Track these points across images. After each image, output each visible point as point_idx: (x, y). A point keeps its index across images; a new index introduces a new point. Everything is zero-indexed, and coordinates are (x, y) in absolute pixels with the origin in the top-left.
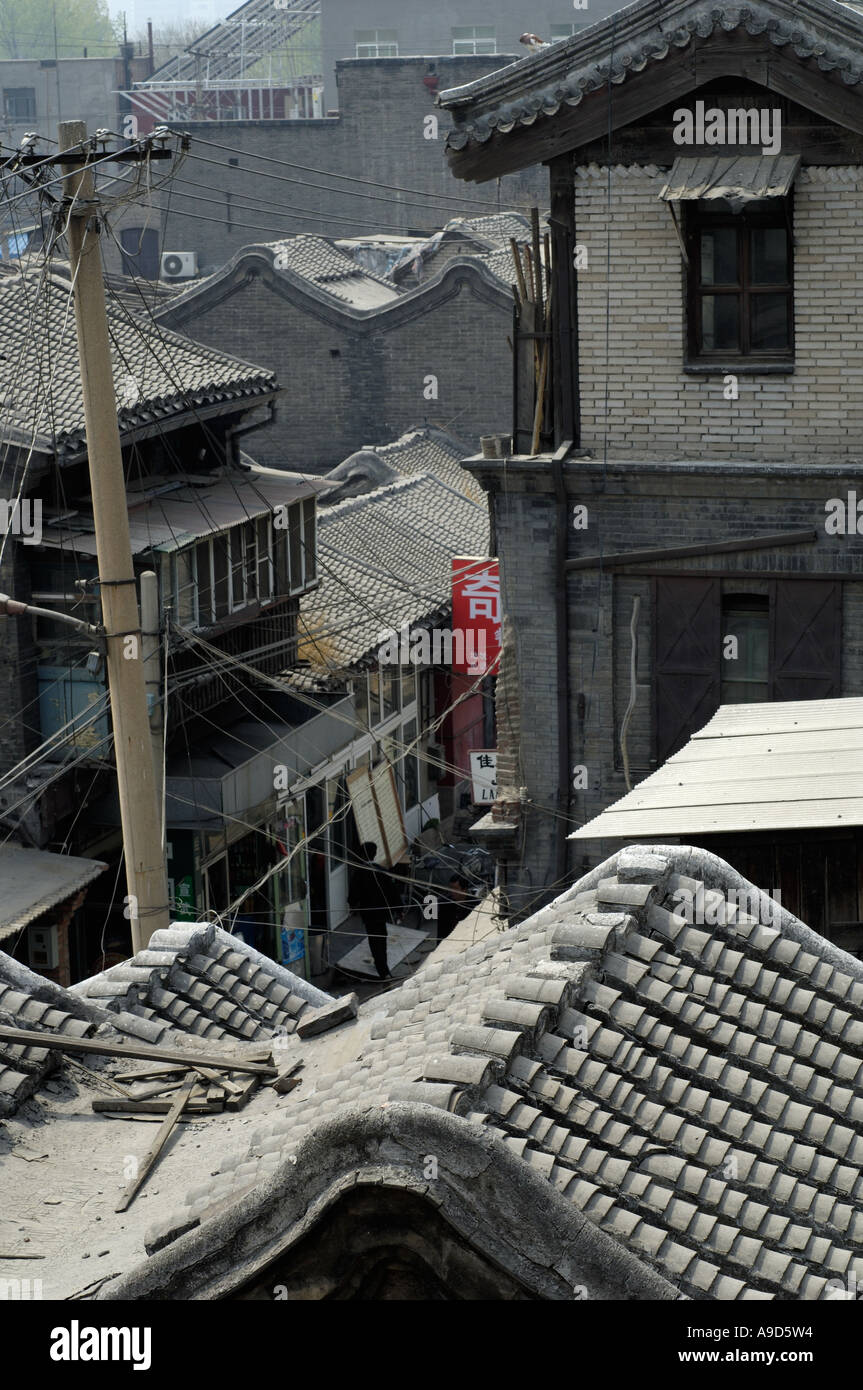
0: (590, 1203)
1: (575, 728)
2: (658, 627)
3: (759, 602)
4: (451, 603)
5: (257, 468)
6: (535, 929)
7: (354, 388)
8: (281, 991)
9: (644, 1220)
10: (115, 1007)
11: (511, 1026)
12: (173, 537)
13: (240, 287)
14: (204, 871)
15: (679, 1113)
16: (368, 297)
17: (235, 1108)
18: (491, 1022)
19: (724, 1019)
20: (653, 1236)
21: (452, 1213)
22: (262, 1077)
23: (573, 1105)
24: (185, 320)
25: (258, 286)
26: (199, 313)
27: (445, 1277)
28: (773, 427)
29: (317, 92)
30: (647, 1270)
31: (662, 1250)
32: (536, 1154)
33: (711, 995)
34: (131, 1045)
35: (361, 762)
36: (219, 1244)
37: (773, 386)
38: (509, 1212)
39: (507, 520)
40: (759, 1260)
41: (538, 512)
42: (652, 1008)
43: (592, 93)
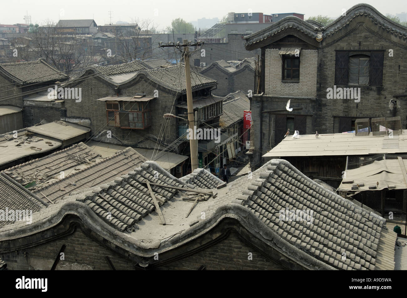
0: (266, 221)
1: (263, 138)
2: (276, 122)
3: (293, 118)
4: (243, 118)
5: (214, 96)
6: (257, 172)
7: (229, 84)
8: (215, 180)
9: (275, 225)
10: (187, 182)
11: (253, 190)
12: (200, 106)
13: (212, 68)
14: (204, 158)
15: (281, 205)
16: (232, 70)
17: (206, 200)
18: (249, 189)
19: (288, 189)
20: (276, 227)
21: (242, 223)
22: (210, 196)
23: (263, 204)
24: (204, 73)
25: (215, 68)
26: (206, 72)
27: (240, 233)
28: (296, 91)
29: (225, 39)
30: (275, 233)
31: (278, 230)
32: (257, 213)
33: (286, 185)
34: (189, 189)
35: (229, 142)
36: (202, 226)
37: (296, 84)
38: (252, 223)
39: (253, 105)
40: (294, 232)
41: (258, 103)
42: (276, 187)
43: (268, 37)
